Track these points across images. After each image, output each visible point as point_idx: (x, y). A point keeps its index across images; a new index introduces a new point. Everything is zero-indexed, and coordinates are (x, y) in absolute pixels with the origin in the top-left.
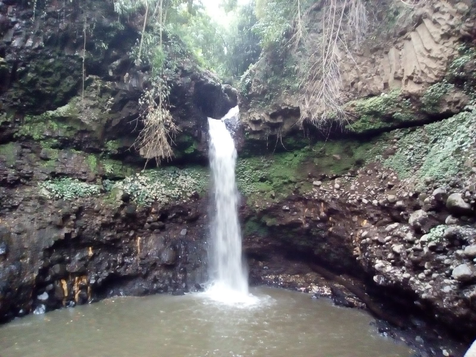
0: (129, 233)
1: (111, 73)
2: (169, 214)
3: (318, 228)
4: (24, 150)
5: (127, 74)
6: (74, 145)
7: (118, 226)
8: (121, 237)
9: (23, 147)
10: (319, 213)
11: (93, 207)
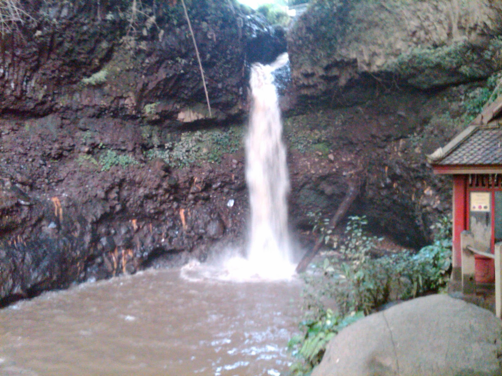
0: (173, 205)
1: (145, 33)
2: (214, 183)
3: (382, 196)
4: (64, 121)
5: (162, 31)
6: (111, 113)
7: (161, 198)
8: (165, 209)
9: (63, 118)
10: (384, 179)
11: (134, 179)
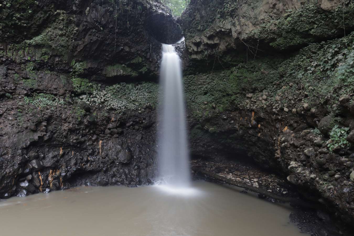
0: (93, 137)
1: (74, 8)
2: (127, 122)
3: (250, 134)
4: (10, 71)
5: (88, 8)
6: (48, 67)
7: (83, 132)
8: (85, 141)
9: (8, 69)
10: (250, 121)
11: (61, 116)
